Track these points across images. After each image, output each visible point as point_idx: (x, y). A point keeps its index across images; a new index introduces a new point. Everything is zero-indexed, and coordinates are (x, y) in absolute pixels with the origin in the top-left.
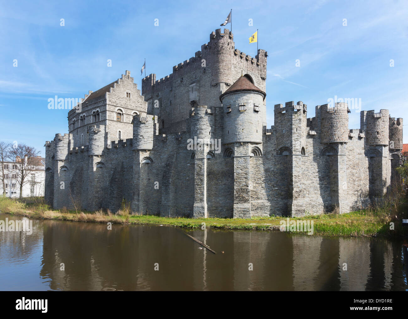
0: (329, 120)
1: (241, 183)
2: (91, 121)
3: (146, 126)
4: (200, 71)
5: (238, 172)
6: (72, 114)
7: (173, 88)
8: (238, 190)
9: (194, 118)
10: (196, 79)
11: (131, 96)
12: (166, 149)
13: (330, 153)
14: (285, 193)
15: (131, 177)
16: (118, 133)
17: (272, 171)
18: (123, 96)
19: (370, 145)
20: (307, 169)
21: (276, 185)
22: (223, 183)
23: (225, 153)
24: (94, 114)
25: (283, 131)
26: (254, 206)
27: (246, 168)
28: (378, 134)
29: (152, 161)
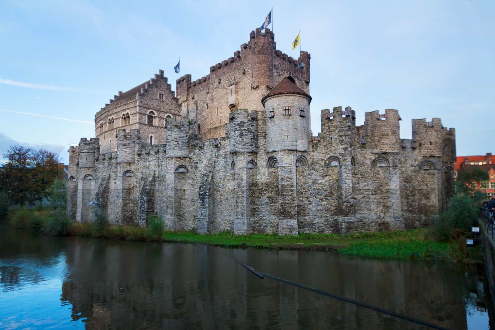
0: (380, 128)
2: (121, 124)
3: (181, 131)
4: (240, 72)
5: (283, 183)
6: (100, 116)
7: (210, 90)
9: (234, 123)
10: (235, 81)
11: (164, 97)
12: (204, 157)
13: (382, 164)
14: (334, 208)
15: (164, 187)
16: (150, 138)
17: (320, 183)
18: (156, 98)
19: (424, 157)
21: (324, 199)
22: (266, 196)
23: (268, 162)
24: (124, 116)
25: (331, 139)
26: (301, 222)
27: (291, 180)
28: (431, 144)
29: (188, 170)
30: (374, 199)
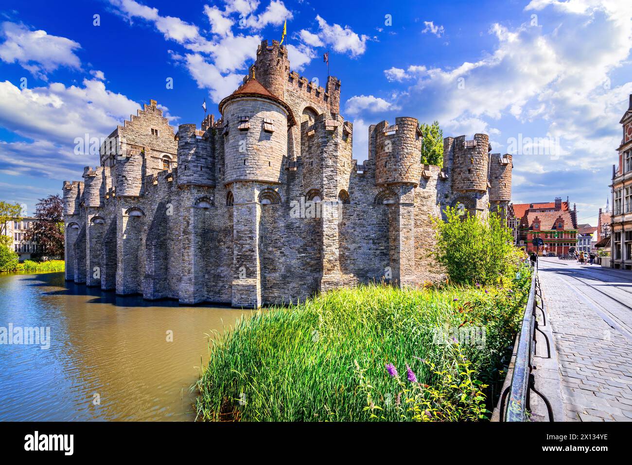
1: (244, 246)
3: (130, 163)
5: (240, 228)
8: (239, 257)
11: (158, 134)
12: (157, 196)
13: (390, 200)
18: (145, 133)
19: (458, 191)
20: (352, 225)
21: (302, 250)
22: (226, 246)
25: (312, 164)
26: (268, 281)
27: (251, 223)
28: (469, 173)
29: (143, 214)
30: (377, 249)
